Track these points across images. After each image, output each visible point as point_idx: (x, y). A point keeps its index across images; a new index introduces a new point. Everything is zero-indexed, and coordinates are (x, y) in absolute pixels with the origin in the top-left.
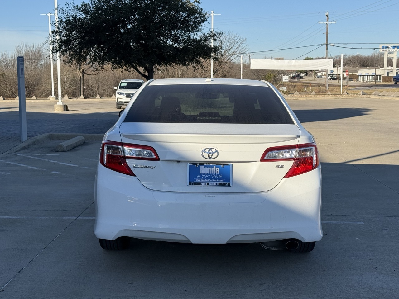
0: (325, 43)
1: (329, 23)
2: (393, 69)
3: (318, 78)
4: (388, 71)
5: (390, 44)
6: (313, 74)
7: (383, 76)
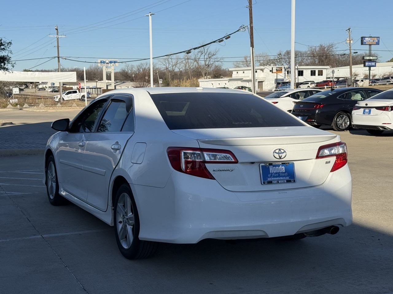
0: (57, 56)
1: (59, 36)
2: (111, 83)
3: (39, 90)
4: (108, 84)
5: (107, 59)
6: (34, 86)
7: (103, 89)
